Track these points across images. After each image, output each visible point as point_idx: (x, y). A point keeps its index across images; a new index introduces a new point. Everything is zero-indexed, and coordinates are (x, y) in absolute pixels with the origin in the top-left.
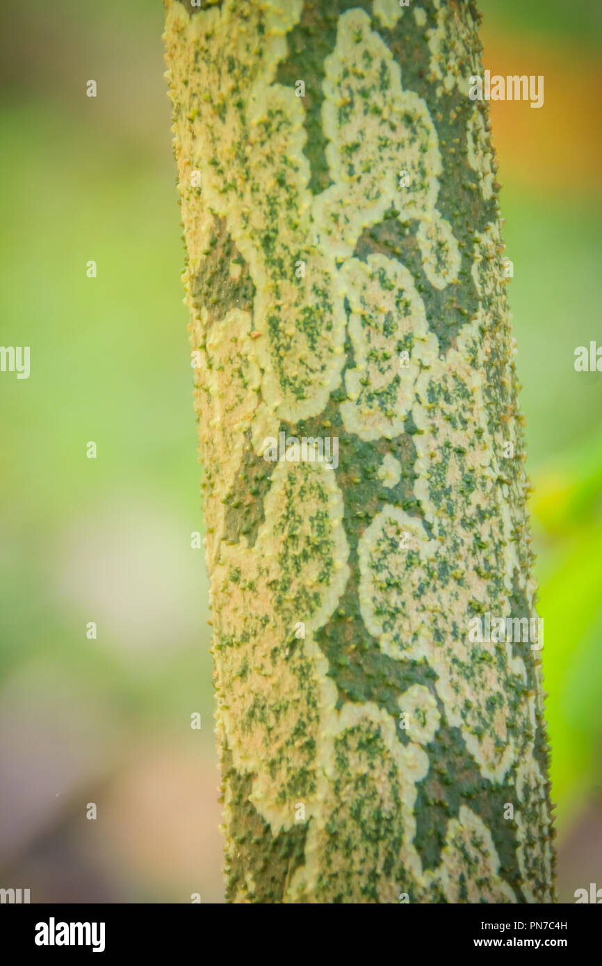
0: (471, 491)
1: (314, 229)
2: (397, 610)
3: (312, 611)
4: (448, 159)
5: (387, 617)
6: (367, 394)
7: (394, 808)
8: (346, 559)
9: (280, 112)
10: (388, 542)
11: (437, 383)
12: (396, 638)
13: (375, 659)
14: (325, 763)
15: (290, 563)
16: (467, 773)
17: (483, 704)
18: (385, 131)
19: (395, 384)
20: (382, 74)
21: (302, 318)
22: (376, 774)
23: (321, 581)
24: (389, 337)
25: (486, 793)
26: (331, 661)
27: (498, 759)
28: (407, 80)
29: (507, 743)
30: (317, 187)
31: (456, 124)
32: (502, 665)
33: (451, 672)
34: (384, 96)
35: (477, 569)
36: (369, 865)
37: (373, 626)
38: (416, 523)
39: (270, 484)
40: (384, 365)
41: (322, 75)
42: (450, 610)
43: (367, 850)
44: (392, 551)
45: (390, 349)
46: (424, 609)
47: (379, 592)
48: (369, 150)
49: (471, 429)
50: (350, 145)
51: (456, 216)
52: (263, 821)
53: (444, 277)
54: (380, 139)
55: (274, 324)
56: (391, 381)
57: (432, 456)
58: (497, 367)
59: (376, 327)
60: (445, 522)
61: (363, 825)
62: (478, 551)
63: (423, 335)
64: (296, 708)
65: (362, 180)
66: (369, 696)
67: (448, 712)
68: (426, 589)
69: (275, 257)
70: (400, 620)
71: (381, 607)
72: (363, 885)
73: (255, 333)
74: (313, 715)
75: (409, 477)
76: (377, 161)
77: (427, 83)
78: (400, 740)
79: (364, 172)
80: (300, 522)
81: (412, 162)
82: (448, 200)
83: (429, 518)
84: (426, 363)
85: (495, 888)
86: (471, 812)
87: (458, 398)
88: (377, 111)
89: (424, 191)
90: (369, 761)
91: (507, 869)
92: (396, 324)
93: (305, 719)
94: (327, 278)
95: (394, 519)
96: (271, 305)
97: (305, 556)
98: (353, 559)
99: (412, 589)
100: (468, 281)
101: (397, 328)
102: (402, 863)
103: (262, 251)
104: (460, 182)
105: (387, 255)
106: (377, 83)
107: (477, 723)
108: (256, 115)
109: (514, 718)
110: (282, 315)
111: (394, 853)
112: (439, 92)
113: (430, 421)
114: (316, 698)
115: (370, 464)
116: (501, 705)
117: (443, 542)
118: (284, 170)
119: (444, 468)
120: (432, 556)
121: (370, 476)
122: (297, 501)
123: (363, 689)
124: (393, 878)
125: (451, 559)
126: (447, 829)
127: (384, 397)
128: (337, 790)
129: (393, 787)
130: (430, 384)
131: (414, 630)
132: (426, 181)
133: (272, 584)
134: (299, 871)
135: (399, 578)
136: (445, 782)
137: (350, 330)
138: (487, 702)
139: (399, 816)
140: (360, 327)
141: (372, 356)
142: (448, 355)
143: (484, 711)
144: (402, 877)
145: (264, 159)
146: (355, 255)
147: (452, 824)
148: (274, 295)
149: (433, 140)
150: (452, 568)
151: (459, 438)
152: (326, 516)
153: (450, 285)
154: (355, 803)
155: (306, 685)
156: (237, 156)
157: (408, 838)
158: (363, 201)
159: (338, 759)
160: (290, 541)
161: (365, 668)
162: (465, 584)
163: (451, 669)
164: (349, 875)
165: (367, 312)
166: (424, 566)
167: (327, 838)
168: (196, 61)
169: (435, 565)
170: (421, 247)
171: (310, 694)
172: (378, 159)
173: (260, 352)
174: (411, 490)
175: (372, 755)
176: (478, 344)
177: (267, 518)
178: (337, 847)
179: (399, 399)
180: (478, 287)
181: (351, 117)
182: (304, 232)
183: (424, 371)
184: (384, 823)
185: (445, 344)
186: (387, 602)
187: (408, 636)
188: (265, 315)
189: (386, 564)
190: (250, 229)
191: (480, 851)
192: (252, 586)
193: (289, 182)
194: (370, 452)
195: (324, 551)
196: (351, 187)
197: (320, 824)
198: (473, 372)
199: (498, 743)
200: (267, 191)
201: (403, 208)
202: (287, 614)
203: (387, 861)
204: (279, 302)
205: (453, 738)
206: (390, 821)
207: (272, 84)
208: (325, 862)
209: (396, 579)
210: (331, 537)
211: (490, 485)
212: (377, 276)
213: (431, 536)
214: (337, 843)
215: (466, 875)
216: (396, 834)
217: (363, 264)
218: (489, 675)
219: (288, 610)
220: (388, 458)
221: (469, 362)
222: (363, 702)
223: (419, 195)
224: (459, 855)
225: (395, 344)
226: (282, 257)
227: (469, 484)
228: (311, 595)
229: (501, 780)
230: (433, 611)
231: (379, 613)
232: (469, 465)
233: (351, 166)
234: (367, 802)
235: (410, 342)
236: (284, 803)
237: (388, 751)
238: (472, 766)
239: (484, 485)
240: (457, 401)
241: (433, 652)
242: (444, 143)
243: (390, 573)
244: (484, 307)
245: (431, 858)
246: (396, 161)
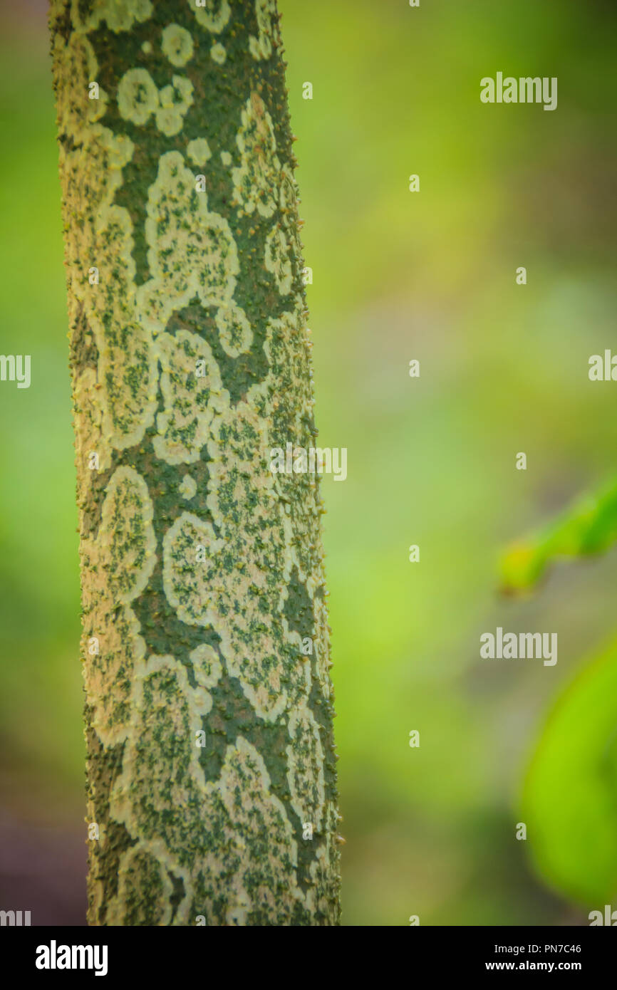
0: (255, 505)
1: (137, 311)
2: (190, 589)
3: (130, 587)
4: (245, 263)
5: (183, 594)
6: (173, 431)
7: (184, 734)
8: (155, 550)
9: (116, 225)
10: (185, 539)
11: (228, 425)
12: (190, 609)
13: (174, 623)
14: (136, 699)
15: (117, 552)
16: (243, 712)
17: (260, 663)
18: (194, 241)
19: (194, 425)
20: (192, 200)
21: (127, 374)
22: (172, 708)
23: (136, 565)
24: (191, 390)
25: (259, 728)
26: (142, 623)
27: (271, 704)
28: (213, 204)
29: (281, 693)
30: (140, 280)
31: (254, 238)
32: (278, 635)
33: (232, 637)
34: (193, 215)
35: (257, 563)
36: (166, 775)
37: (173, 599)
38: (207, 527)
39: (105, 494)
40: (186, 410)
41: (146, 199)
42: (233, 591)
43: (164, 764)
44: (188, 546)
45: (191, 398)
46: (211, 589)
47: (178, 575)
48: (180, 255)
49: (256, 461)
50: (165, 250)
51: (250, 305)
52: (100, 742)
53: (237, 349)
54: (189, 246)
55: (109, 378)
56: (191, 422)
57: (222, 478)
58: (284, 418)
59: (181, 382)
60: (231, 527)
61: (162, 745)
62: (259, 550)
63: (218, 390)
64: (119, 658)
65: (173, 276)
66: (168, 651)
67: (229, 666)
68: (213, 575)
69: (111, 330)
70: (193, 596)
71: (179, 586)
72: (161, 789)
73: (98, 385)
74: (129, 662)
75: (203, 492)
76: (185, 262)
77: (230, 207)
78: (190, 684)
79: (175, 270)
80: (123, 522)
81: (214, 265)
82: (243, 293)
83: (218, 523)
84: (218, 410)
85: (266, 800)
86: (246, 741)
87: (245, 438)
88: (187, 227)
89: (222, 286)
90: (167, 698)
91: (276, 786)
92: (196, 382)
93: (124, 666)
94: (146, 347)
95: (190, 522)
96: (108, 365)
97: (126, 547)
98: (159, 550)
99: (202, 574)
100: (259, 353)
101: (197, 384)
102: (190, 776)
103: (103, 324)
104: (256, 281)
105: (191, 331)
106: (188, 206)
107: (253, 676)
108: (101, 227)
109: (288, 676)
110: (115, 372)
111: (184, 766)
112: (240, 214)
113: (221, 453)
114: (132, 650)
115: (173, 482)
116: (276, 665)
117: (228, 542)
118: (118, 268)
119: (232, 488)
120: (219, 551)
121: (173, 490)
122: (122, 507)
123: (164, 645)
124: (183, 786)
125: (235, 554)
126: (226, 753)
127: (185, 434)
128: (144, 718)
129: (185, 718)
130: (222, 426)
131: (203, 604)
132: (225, 279)
133: (106, 567)
134: (119, 778)
135: (193, 565)
136: (225, 717)
137: (162, 384)
138: (263, 661)
139: (188, 739)
140: (169, 383)
141: (177, 404)
142: (238, 406)
143: (260, 668)
144: (190, 785)
145: (105, 259)
146: (167, 330)
147: (230, 749)
148: (110, 357)
149: (233, 249)
150: (235, 561)
151: (245, 466)
152: (141, 518)
153: (242, 355)
154: (157, 728)
155: (125, 641)
156: (89, 257)
157: (195, 757)
158: (174, 291)
159: (145, 696)
160: (117, 536)
161: (166, 630)
162: (246, 573)
163: (232, 634)
164: (151, 782)
165: (175, 372)
166: (213, 557)
167: (137, 754)
168: (69, 188)
169: (222, 558)
170: (219, 326)
171: (127, 647)
172: (187, 262)
173: (101, 399)
174: (204, 502)
175: (170, 694)
176: (267, 400)
177: (104, 519)
178: (143, 761)
179: (197, 435)
180: (269, 357)
181: (167, 231)
182: (130, 312)
183: (217, 417)
184: (177, 744)
185: (235, 398)
186: (184, 583)
187: (198, 608)
188: (104, 372)
189: (183, 554)
190: (96, 310)
191: (253, 771)
192: (95, 569)
193: (121, 276)
194: (173, 473)
195: (139, 544)
196: (165, 281)
197: (132, 743)
198: (260, 419)
199: (271, 692)
200: (107, 282)
201: (205, 297)
202: (115, 589)
203: (178, 773)
204: (113, 363)
205: (233, 686)
206: (182, 742)
207: (111, 205)
208: (135, 772)
209: (190, 566)
210: (144, 534)
211: (272, 503)
212: (182, 346)
213: (219, 536)
214: (143, 757)
215: (241, 787)
216: (186, 753)
217: (172, 337)
218: (265, 641)
219: (115, 586)
220: (187, 478)
221: (257, 412)
222: (163, 654)
223: (218, 289)
224: (236, 772)
225: (194, 396)
226: (115, 330)
227: (253, 500)
228: (130, 575)
229: (273, 720)
230: (219, 591)
231: (177, 590)
232: (253, 487)
233: (166, 266)
234: (165, 728)
235: (207, 395)
236: (111, 727)
237: (181, 692)
238: (248, 707)
239: (266, 502)
240: (244, 439)
241: (218, 621)
242: (241, 251)
243: (186, 561)
244: (274, 373)
245: (211, 773)
246: (201, 263)
